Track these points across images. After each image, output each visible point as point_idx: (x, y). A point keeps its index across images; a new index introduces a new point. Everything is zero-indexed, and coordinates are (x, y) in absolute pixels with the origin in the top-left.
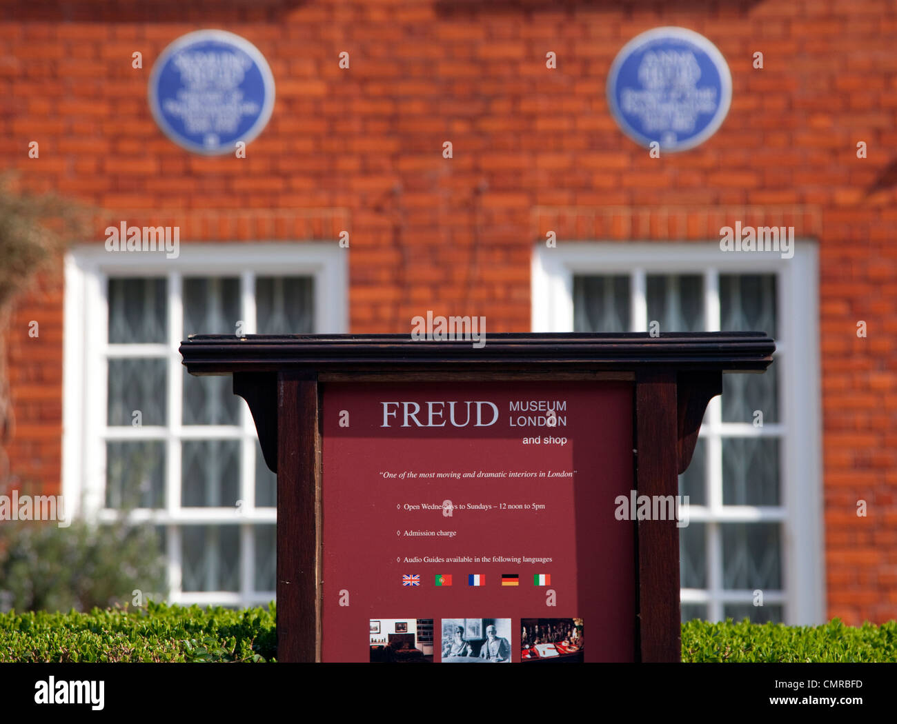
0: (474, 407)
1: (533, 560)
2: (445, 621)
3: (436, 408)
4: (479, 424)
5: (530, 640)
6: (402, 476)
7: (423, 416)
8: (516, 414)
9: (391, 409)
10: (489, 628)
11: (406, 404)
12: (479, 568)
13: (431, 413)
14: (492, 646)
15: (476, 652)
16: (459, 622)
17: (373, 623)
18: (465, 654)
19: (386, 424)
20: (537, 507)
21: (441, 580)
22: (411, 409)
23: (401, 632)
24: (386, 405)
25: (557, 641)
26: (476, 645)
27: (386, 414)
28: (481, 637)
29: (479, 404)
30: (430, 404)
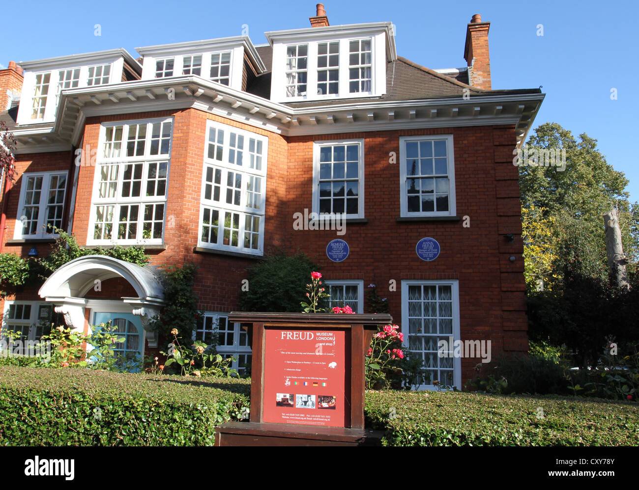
0: (307, 334)
1: (322, 379)
2: (297, 395)
3: (296, 334)
4: (308, 339)
5: (321, 401)
6: (286, 353)
7: (293, 336)
8: (318, 336)
9: (284, 334)
10: (309, 398)
11: (288, 333)
12: (307, 380)
13: (295, 335)
14: (310, 403)
15: (305, 405)
16: (301, 395)
17: (277, 394)
18: (302, 405)
19: (282, 338)
20: (323, 363)
21: (296, 383)
22: (290, 334)
23: (285, 397)
24: (283, 333)
25: (328, 402)
26: (306, 402)
27: (283, 335)
28: (307, 400)
29: (308, 333)
30: (295, 333)
